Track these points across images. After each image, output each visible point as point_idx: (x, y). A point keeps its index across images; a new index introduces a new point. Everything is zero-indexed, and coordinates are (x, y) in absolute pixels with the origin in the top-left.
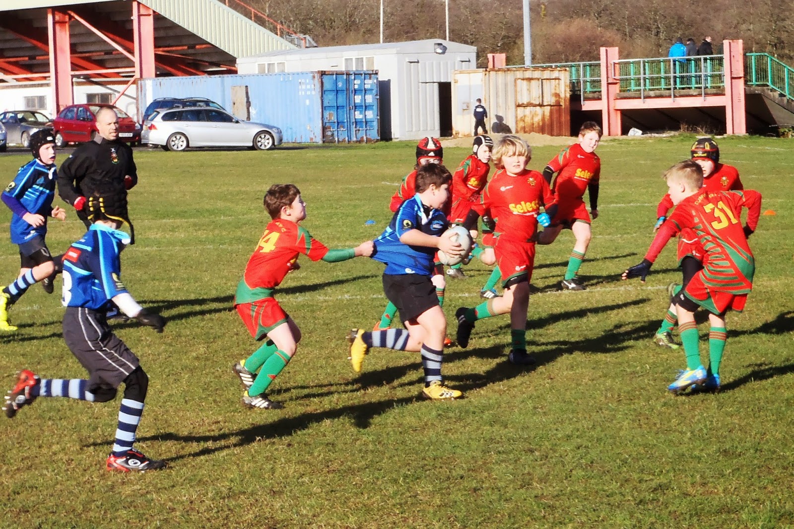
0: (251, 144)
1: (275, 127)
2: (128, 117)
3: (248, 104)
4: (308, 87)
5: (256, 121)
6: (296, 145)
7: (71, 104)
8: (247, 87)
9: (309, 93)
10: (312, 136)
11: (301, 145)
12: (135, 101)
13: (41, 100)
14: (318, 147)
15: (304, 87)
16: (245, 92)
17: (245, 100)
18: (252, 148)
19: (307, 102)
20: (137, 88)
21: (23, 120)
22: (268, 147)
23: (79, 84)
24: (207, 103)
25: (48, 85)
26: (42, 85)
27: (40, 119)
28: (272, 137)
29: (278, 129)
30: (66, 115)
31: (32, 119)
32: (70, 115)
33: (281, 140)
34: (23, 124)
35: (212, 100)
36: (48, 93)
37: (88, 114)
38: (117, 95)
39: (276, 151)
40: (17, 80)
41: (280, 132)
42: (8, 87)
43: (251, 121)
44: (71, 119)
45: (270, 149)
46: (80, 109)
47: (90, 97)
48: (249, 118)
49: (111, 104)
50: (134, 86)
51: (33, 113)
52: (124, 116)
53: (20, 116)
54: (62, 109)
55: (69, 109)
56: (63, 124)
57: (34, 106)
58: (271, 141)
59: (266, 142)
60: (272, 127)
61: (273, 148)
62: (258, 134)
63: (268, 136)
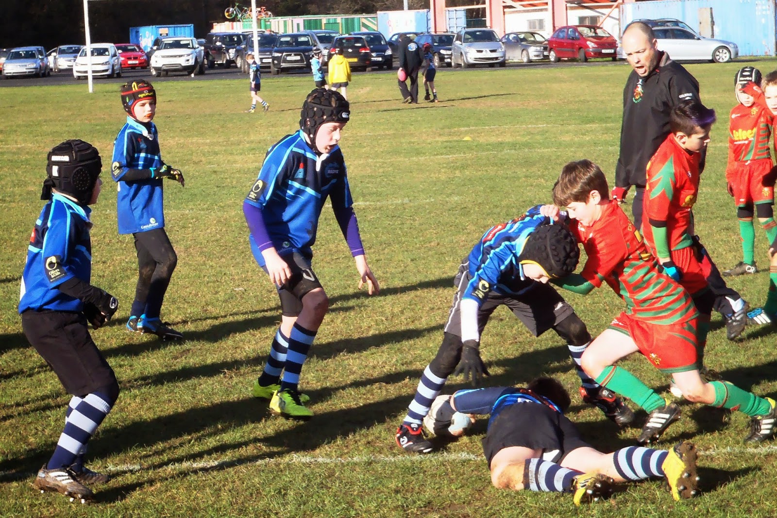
0: (710, 58)
1: (731, 43)
2: (611, 36)
3: (713, 23)
4: (764, 7)
5: (718, 39)
6: (753, 58)
7: (565, 25)
8: (711, 8)
9: (764, 13)
10: (767, 50)
11: (757, 58)
12: (618, 22)
13: (541, 22)
14: (772, 60)
15: (760, 7)
16: (710, 13)
17: (710, 19)
18: (712, 61)
19: (763, 21)
20: (620, 11)
21: (524, 40)
22: (726, 60)
23: (572, 8)
24: (676, 23)
25: (546, 10)
26: (541, 10)
27: (538, 38)
28: (729, 52)
29: (734, 44)
30: (558, 35)
31: (532, 39)
32: (561, 35)
33: (737, 54)
34: (523, 43)
35: (681, 21)
36: (546, 16)
37: (577, 34)
38: (604, 17)
39: (731, 64)
40: (523, 6)
41: (736, 47)
42: (514, 12)
43: (715, 38)
44: (563, 38)
45: (727, 62)
46: (570, 30)
47: (582, 19)
48: (713, 35)
49: (598, 25)
50: (617, 10)
51: (533, 34)
52: (608, 35)
53: (522, 36)
54: (557, 28)
55: (561, 30)
56: (556, 42)
57: (535, 28)
58: (728, 55)
59: (724, 56)
60: (728, 43)
61: (730, 61)
62: (717, 49)
63: (725, 51)
